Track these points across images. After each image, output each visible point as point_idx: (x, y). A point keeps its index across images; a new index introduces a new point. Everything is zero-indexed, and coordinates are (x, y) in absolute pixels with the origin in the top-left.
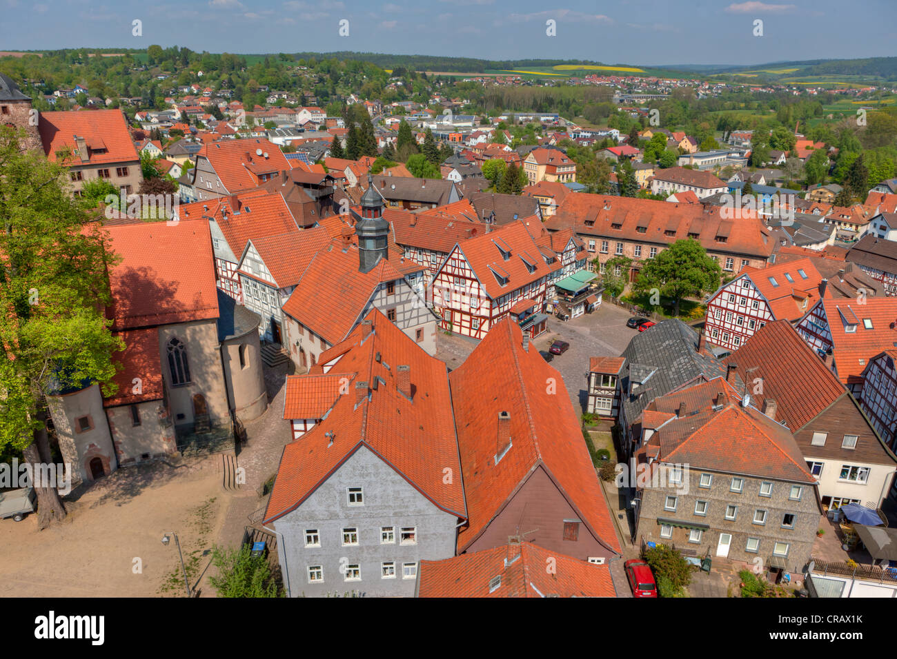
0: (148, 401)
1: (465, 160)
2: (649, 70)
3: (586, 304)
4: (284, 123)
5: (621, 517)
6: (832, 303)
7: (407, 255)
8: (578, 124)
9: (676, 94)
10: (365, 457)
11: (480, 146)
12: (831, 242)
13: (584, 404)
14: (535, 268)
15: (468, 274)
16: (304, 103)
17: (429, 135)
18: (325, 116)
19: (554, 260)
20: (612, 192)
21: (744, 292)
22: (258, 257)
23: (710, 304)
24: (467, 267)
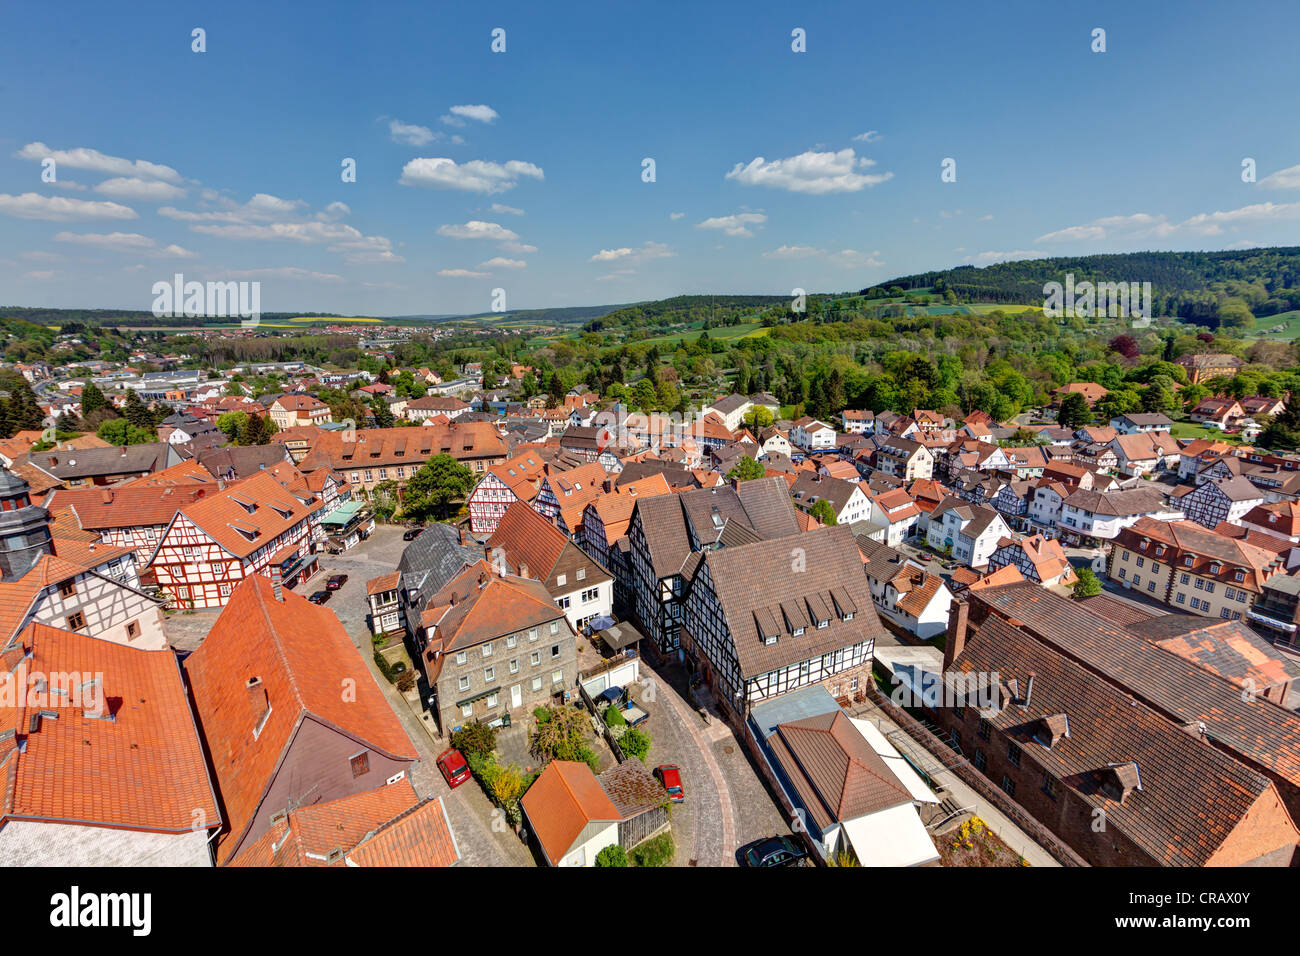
1: (192, 418)
2: (387, 321)
3: (359, 532)
5: (426, 718)
6: (554, 478)
7: (106, 540)
8: (327, 370)
9: (415, 339)
11: (210, 401)
12: (550, 434)
13: (370, 625)
14: (291, 513)
15: (201, 540)
17: (131, 396)
19: (314, 500)
20: (371, 426)
21: (493, 486)
23: (470, 502)
24: (198, 532)
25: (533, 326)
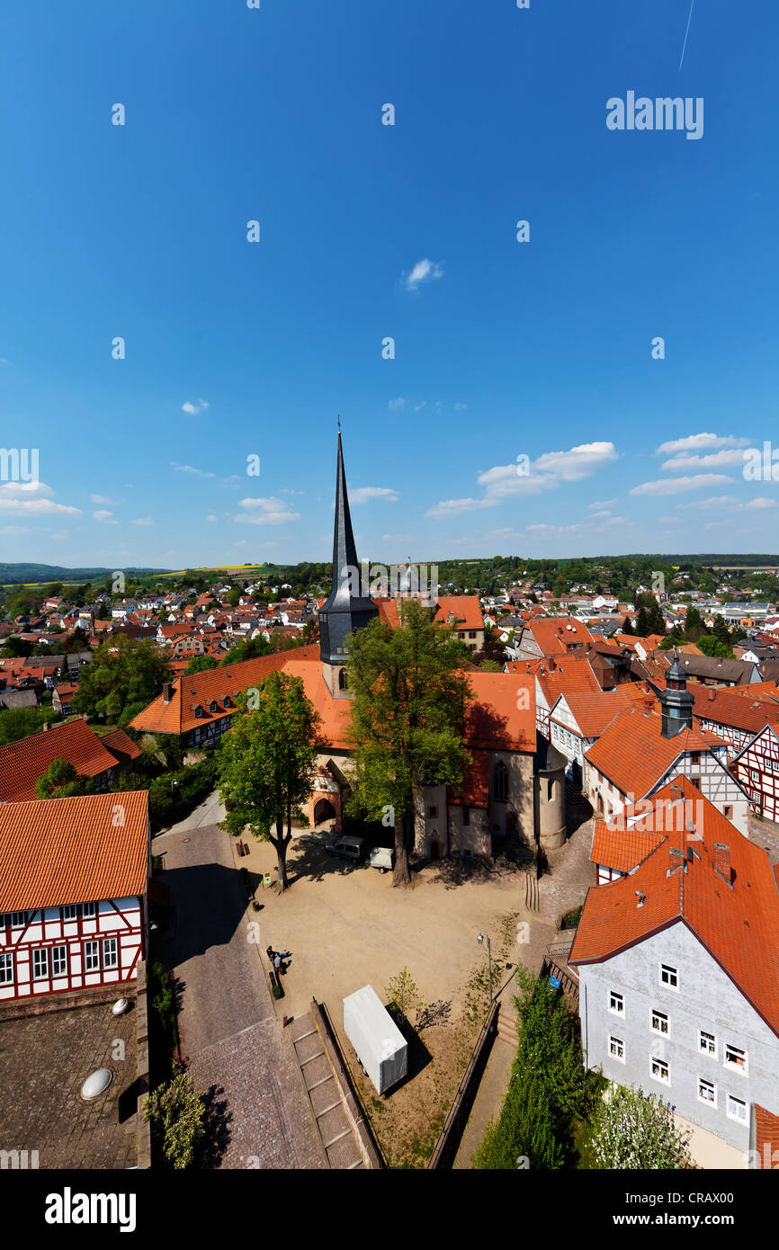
0: (477, 807)
4: (584, 606)
7: (705, 727)
11: (776, 631)
16: (600, 592)
17: (718, 620)
18: (617, 602)
22: (567, 709)
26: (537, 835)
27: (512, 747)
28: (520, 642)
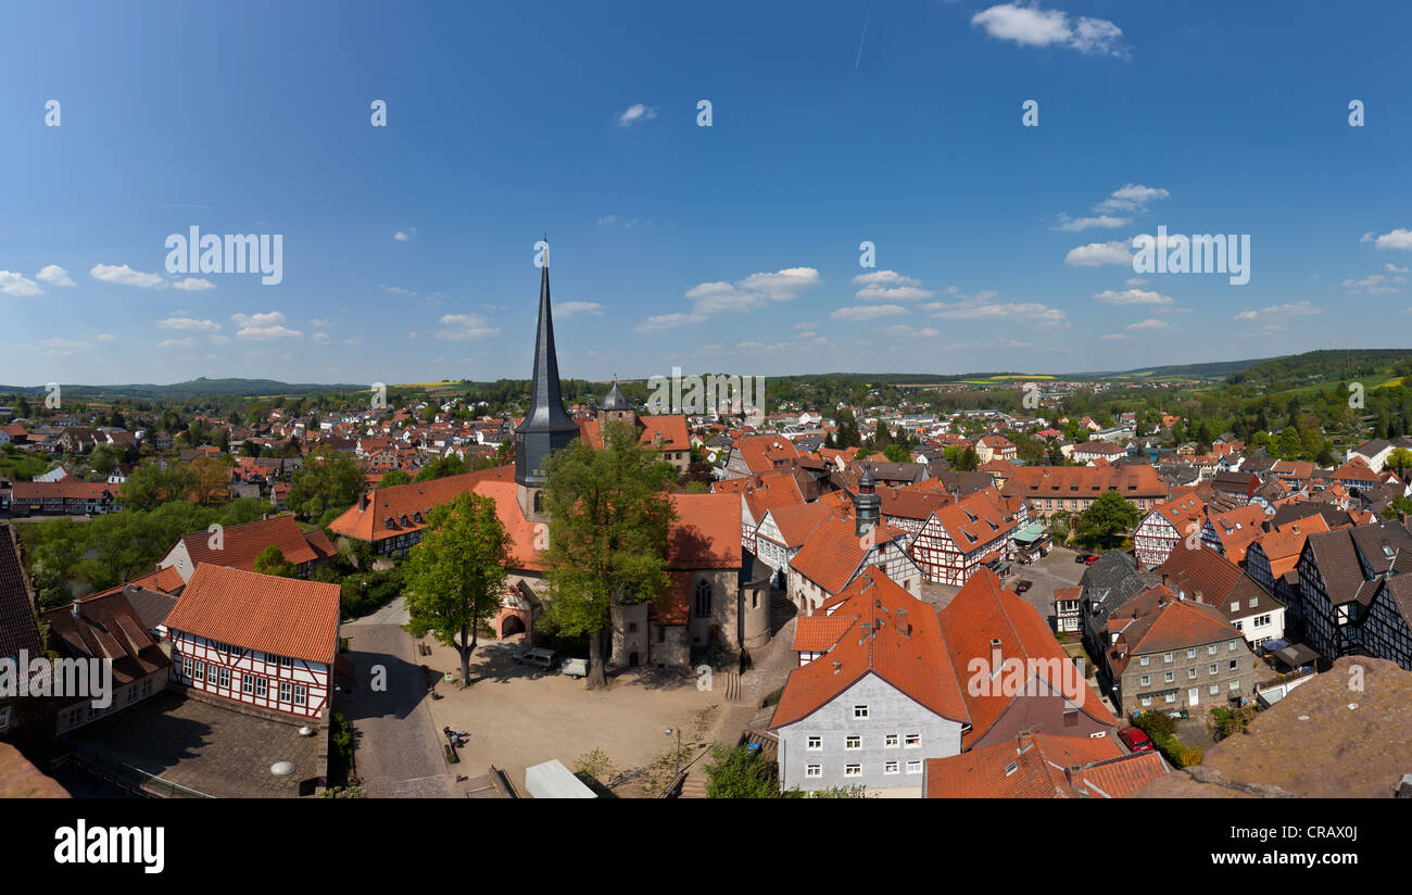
0: (676, 625)
1: (929, 448)
2: (1059, 378)
3: (1041, 550)
4: (789, 423)
5: (1105, 701)
6: (1215, 519)
7: (890, 522)
8: (1013, 417)
9: (1079, 392)
10: (872, 681)
11: (940, 436)
12: (1200, 479)
13: (1054, 624)
14: (997, 527)
15: (943, 536)
16: (806, 409)
17: (900, 430)
18: (820, 418)
19: (1012, 519)
20: (1047, 464)
21: (1157, 523)
22: (773, 523)
23: (1135, 535)
24: (942, 530)
25: (1179, 381)
26: (741, 639)
27: (718, 565)
28: (728, 461)
